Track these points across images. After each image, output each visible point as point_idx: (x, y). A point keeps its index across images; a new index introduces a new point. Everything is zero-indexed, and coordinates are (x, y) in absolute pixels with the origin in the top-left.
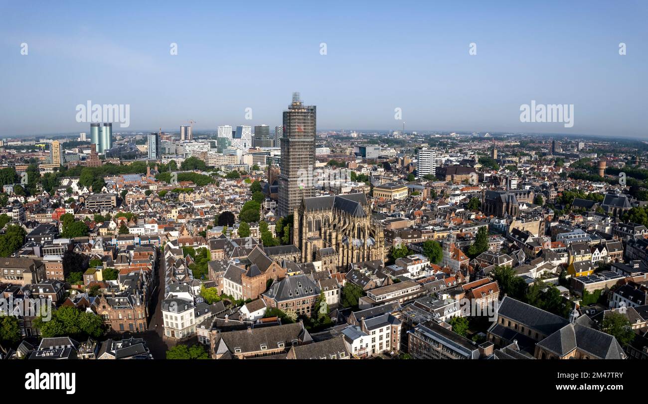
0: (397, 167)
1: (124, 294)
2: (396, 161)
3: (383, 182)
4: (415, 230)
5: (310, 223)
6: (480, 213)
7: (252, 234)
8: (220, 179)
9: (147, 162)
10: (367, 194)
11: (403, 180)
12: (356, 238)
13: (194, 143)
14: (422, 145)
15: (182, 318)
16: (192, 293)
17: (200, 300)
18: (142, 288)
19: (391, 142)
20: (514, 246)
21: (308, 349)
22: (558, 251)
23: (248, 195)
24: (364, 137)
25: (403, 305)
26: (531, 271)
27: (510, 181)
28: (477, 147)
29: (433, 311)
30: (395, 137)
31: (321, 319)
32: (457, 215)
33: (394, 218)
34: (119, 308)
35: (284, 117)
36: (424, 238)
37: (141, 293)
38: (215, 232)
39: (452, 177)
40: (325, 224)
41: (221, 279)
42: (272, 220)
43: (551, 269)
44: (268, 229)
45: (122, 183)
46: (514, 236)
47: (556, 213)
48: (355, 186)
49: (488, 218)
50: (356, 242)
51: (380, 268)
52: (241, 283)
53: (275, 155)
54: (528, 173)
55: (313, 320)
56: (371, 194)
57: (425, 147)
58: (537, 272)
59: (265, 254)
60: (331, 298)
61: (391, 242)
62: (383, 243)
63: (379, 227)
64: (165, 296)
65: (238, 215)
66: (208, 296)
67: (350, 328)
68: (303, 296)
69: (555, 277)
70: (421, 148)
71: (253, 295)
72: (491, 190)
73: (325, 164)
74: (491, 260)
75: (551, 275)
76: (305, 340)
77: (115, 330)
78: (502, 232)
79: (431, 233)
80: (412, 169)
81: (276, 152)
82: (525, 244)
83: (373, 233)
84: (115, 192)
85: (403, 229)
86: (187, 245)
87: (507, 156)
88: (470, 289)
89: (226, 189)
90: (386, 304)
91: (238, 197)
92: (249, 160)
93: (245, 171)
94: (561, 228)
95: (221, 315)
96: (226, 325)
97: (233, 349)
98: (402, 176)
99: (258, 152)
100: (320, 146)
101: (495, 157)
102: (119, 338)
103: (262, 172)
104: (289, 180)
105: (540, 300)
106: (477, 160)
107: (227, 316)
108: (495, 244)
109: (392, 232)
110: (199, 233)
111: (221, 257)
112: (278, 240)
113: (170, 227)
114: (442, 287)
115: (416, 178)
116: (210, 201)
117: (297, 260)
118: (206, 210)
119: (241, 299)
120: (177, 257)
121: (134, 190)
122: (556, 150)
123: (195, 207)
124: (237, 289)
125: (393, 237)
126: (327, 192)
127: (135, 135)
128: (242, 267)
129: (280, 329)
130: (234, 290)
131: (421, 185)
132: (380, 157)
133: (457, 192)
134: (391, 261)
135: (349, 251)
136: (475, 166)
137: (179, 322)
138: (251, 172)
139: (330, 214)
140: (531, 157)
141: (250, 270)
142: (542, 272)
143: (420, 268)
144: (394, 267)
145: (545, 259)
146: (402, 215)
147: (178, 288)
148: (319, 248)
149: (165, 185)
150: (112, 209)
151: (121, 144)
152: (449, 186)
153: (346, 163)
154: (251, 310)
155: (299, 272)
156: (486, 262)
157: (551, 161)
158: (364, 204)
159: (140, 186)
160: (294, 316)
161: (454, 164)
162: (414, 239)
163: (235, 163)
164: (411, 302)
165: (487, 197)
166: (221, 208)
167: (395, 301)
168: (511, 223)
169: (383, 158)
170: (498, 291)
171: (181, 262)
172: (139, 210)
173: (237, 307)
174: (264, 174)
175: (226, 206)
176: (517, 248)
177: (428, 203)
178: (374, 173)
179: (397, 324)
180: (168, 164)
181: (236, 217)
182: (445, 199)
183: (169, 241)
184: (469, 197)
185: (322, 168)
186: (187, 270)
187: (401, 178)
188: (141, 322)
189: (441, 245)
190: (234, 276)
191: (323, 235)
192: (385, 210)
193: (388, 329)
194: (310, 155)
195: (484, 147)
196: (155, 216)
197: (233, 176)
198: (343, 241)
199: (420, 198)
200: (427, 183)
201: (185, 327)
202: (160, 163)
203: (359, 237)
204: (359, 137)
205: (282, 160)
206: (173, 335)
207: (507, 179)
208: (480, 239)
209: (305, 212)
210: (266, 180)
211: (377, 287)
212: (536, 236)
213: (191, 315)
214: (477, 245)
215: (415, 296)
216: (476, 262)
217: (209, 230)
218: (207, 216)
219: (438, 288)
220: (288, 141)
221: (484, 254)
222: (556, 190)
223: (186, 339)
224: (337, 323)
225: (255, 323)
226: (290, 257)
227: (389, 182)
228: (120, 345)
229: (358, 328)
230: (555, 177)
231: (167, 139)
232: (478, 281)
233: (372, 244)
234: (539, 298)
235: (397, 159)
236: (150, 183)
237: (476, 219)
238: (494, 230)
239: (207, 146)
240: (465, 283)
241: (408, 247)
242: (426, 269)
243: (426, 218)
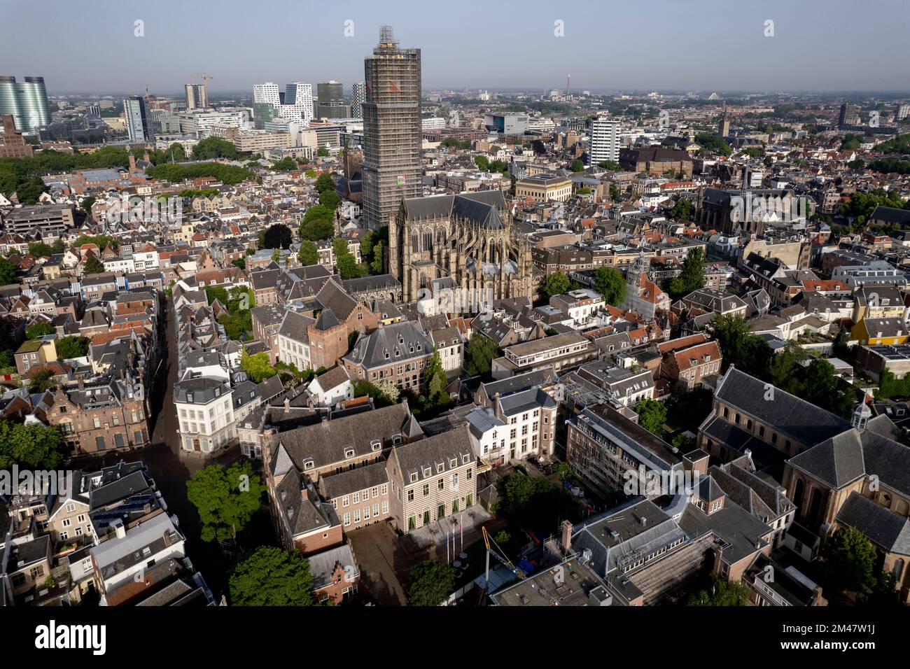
0: (555, 149)
1: (103, 380)
2: (554, 139)
3: (531, 172)
4: (582, 249)
5: (414, 240)
6: (693, 225)
7: (322, 260)
8: (263, 171)
9: (128, 148)
10: (505, 192)
11: (564, 170)
12: (488, 262)
13: (213, 113)
14: (598, 113)
15: (211, 413)
16: (226, 365)
17: (241, 377)
18: (136, 365)
19: (545, 108)
20: (750, 283)
21: (417, 450)
22: (835, 297)
23: (312, 196)
24: (502, 99)
25: (561, 374)
26: (781, 327)
27: (750, 174)
28: (694, 116)
29: (608, 386)
30: (554, 99)
31: (435, 396)
32: (653, 227)
33: (548, 230)
34: (93, 407)
35: (367, 67)
36: (596, 263)
37: (135, 374)
38: (261, 258)
39: (648, 165)
40: (439, 240)
41: (275, 338)
42: (355, 235)
43: (818, 327)
44: (348, 250)
45: (81, 185)
46: (751, 265)
47: (834, 231)
48: (486, 179)
49: (706, 233)
50: (487, 267)
51: (525, 310)
52: (307, 342)
53: (354, 132)
54: (785, 160)
55: (423, 399)
56: (512, 192)
57: (604, 116)
58: (791, 329)
59: (344, 291)
60: (450, 360)
61: (544, 269)
62: (531, 270)
63: (525, 243)
64: (180, 374)
65: (297, 229)
66: (253, 369)
67: (478, 411)
68: (406, 358)
69: (826, 342)
70: (596, 119)
71: (328, 359)
72: (713, 188)
73: (438, 144)
74: (709, 304)
75: (817, 338)
76: (412, 434)
77: (88, 450)
78: (731, 258)
79: (607, 255)
80: (579, 152)
81: (356, 126)
82: (771, 279)
83: (514, 254)
84: (70, 202)
85: (563, 247)
86: (214, 283)
87: (747, 131)
88: (671, 352)
89: (275, 188)
90: (535, 370)
91: (295, 200)
92: (310, 141)
93: (305, 158)
94: (842, 257)
95: (277, 401)
96: (286, 418)
97: (302, 463)
98: (564, 163)
99: (325, 126)
100: (428, 116)
101: (726, 133)
102: (96, 466)
103: (334, 158)
104: (379, 170)
105: (795, 381)
106: (692, 137)
107: (287, 401)
108: (717, 278)
109: (545, 252)
110: (233, 262)
111: (272, 300)
112: (364, 267)
113: (180, 254)
114: (625, 345)
115: (586, 167)
116: (248, 208)
117: (396, 298)
118: (242, 224)
119: (308, 369)
120: (196, 306)
121: (107, 197)
122: (847, 121)
123: (223, 220)
124: (301, 352)
125: (546, 260)
126: (442, 190)
127: (96, 100)
128: (308, 314)
129: (373, 417)
130: (297, 354)
131: (594, 177)
132: (527, 133)
133: (655, 190)
134: (543, 300)
135: (477, 283)
136: (689, 148)
137: (207, 421)
138: (315, 159)
139: (447, 224)
140: (794, 133)
141: (321, 318)
142: (801, 330)
143: (588, 312)
144: (547, 309)
145: (806, 309)
146: (562, 225)
147: (201, 359)
148: (430, 279)
149: (165, 186)
150: (67, 231)
151: (70, 117)
152: (641, 180)
153: (472, 142)
154: (326, 387)
155: (400, 318)
156: (699, 306)
157: (834, 140)
158: (501, 207)
159: (117, 189)
160: (393, 393)
161: (652, 143)
162: (581, 265)
163: (287, 146)
164: (573, 369)
165: (706, 199)
166: (267, 220)
167: (549, 367)
168: (746, 243)
169: (533, 134)
170: (718, 357)
171: (204, 313)
172: (120, 230)
173: (304, 383)
174: (336, 161)
175: (275, 216)
176: (756, 287)
177: (604, 207)
178: (518, 159)
179: (550, 406)
180: (168, 150)
181: (294, 233)
182: (634, 201)
183: (181, 279)
184: (676, 198)
185: (433, 151)
186: (216, 326)
187: (562, 167)
188: (138, 428)
189: (625, 275)
190: (295, 331)
191: (435, 257)
192: (534, 217)
193: (536, 414)
194: (412, 130)
195: (707, 116)
196: (151, 239)
197: (285, 166)
198: (468, 267)
199: (591, 198)
200: (605, 175)
201: (218, 429)
202: (152, 149)
203: (493, 261)
204: (492, 101)
205: (365, 139)
206: (197, 447)
207: (744, 170)
208: (691, 268)
209: (407, 222)
210: (341, 172)
211: (520, 342)
212: (793, 268)
213: (227, 406)
214: (685, 278)
215: (580, 359)
216: (681, 306)
217: (250, 256)
218: (245, 233)
219: (617, 347)
220: (375, 108)
221: (696, 294)
222: (839, 190)
223: (221, 452)
224: (459, 402)
225: (333, 410)
226: (384, 295)
227: (541, 172)
228: (98, 480)
229: (490, 411)
230: (839, 168)
231: (162, 106)
232: (685, 338)
233: (513, 271)
234: (794, 376)
235: (556, 136)
236: (137, 184)
237: (686, 235)
238: (716, 253)
239: (237, 118)
240: (662, 340)
241: (570, 277)
242: (599, 313)
243: (601, 231)
